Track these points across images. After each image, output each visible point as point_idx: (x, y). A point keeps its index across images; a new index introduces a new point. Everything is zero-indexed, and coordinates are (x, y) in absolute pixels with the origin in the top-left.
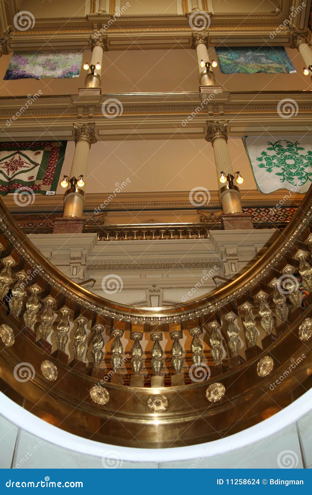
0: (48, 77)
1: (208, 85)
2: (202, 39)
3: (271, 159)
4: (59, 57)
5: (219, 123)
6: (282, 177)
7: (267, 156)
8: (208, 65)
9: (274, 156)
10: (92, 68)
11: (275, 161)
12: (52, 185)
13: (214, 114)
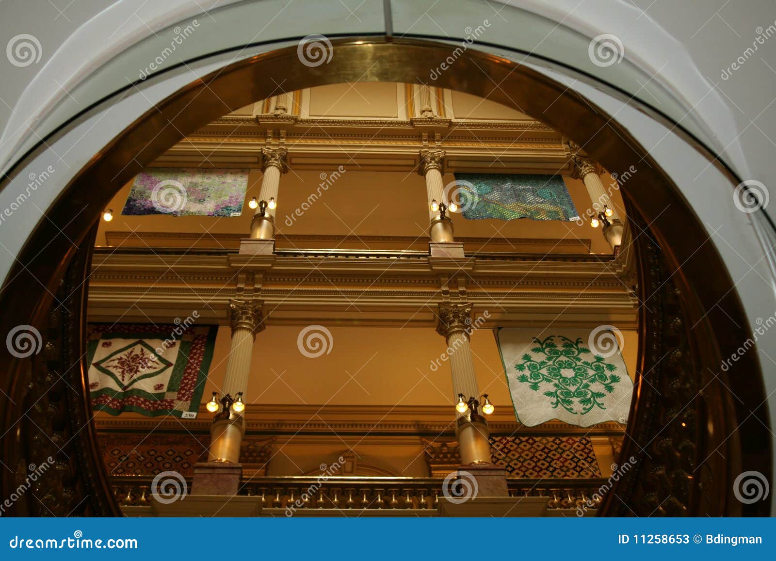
0: (192, 213)
1: (442, 241)
2: (436, 162)
3: (538, 367)
4: (210, 181)
5: (457, 307)
6: (555, 400)
7: (532, 363)
8: (442, 207)
9: (543, 363)
10: (263, 205)
11: (544, 371)
12: (192, 402)
13: (450, 291)
